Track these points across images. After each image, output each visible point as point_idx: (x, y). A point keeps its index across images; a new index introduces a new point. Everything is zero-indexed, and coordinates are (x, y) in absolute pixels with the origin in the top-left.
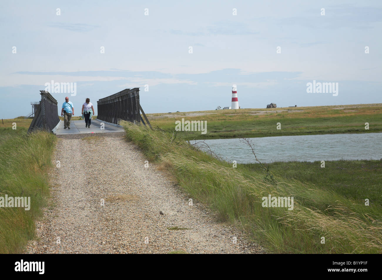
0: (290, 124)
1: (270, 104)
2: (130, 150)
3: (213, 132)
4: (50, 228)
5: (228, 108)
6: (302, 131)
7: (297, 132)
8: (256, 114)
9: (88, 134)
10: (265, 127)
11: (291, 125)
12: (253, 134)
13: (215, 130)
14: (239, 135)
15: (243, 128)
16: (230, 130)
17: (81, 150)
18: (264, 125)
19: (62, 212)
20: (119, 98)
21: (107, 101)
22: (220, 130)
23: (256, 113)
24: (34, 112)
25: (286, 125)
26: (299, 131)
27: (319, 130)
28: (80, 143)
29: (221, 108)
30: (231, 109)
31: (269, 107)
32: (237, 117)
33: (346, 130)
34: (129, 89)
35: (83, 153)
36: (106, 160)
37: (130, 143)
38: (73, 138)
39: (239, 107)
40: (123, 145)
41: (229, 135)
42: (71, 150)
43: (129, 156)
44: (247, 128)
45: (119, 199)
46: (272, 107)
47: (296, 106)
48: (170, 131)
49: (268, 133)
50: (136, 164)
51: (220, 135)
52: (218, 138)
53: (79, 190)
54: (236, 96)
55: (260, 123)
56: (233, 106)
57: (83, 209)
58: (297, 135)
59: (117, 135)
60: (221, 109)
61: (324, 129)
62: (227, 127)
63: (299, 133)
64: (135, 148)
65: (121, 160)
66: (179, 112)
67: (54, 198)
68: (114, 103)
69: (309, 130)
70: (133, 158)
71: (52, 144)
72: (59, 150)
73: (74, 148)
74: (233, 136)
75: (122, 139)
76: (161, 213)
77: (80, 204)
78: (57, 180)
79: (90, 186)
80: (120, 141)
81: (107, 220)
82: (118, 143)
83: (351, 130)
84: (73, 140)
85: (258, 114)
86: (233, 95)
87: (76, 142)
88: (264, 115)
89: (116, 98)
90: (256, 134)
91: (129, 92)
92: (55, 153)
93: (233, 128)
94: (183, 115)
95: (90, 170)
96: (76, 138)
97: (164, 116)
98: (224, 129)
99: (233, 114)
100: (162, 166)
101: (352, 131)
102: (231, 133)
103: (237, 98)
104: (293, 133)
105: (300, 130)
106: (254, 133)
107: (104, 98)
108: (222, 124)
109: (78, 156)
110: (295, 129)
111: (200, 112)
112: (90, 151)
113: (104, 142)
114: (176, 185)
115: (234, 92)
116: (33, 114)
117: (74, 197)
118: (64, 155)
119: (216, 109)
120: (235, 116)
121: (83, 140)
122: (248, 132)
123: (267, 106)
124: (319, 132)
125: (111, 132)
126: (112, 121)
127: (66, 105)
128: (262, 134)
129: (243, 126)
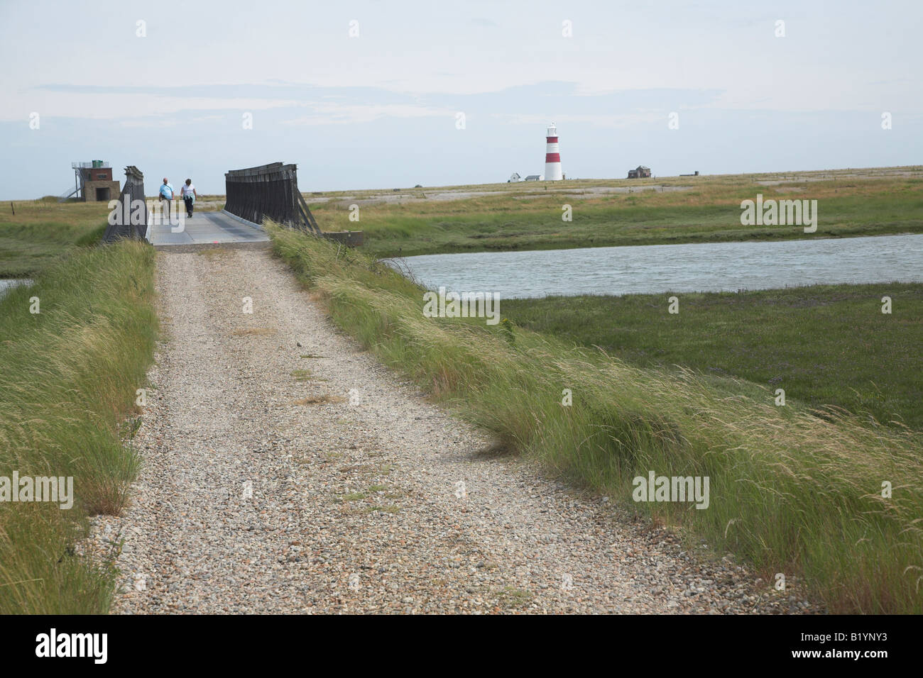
0: (643, 221)
1: (635, 169)
2: (277, 271)
3: (474, 237)
4: (168, 358)
5: (538, 178)
6: (658, 236)
7: (647, 239)
8: (583, 197)
9: (208, 245)
10: (588, 226)
11: (645, 223)
12: (555, 243)
13: (481, 234)
14: (524, 245)
15: (541, 229)
16: (511, 232)
17: (198, 272)
18: (588, 223)
19: (178, 346)
20: (265, 175)
21: (245, 177)
22: (492, 234)
23: (583, 194)
24: (79, 187)
25: (635, 221)
26: (651, 236)
27: (692, 234)
28: (195, 261)
29: (519, 177)
30: (543, 182)
31: (633, 175)
32: (540, 202)
33: (747, 233)
34: (281, 163)
35: (201, 276)
36: (237, 287)
37: (277, 261)
38: (182, 252)
39: (564, 176)
40: (266, 264)
41: (503, 245)
42: (182, 271)
43: (273, 281)
44: (549, 229)
45: (250, 332)
46: (641, 177)
47: (696, 173)
48: (381, 236)
49: (586, 240)
50: (282, 292)
51: (486, 244)
52: (481, 251)
53: (198, 325)
54: (556, 148)
55: (580, 219)
56: (549, 172)
57: (205, 343)
58: (646, 244)
59: (259, 247)
60: (520, 180)
61: (703, 231)
62: (507, 226)
63: (651, 240)
64: (285, 270)
65: (260, 287)
66: (421, 187)
67: (165, 332)
68: (257, 183)
69: (672, 233)
70: (279, 285)
71: (152, 262)
72: (162, 271)
73: (185, 268)
74: (513, 247)
75: (267, 254)
76: (299, 345)
77: (201, 339)
78: (166, 312)
79: (213, 319)
80: (263, 258)
81: (233, 351)
82: (258, 259)
83: (759, 235)
84: (182, 255)
85: (587, 196)
86: (548, 148)
87: (187, 258)
88: (598, 198)
89: (259, 175)
90: (560, 242)
91: (281, 169)
92: (157, 275)
93: (518, 229)
94: (420, 198)
95: (213, 301)
96: (187, 252)
97: (379, 198)
98: (499, 231)
99: (532, 197)
100: (318, 295)
101: (758, 237)
102: (508, 240)
103: (557, 154)
104: (638, 241)
105: (654, 233)
106: (558, 239)
107: (238, 171)
108: (496, 221)
109: (193, 279)
110: (645, 232)
111: (468, 188)
112: (212, 273)
113: (234, 260)
114: (329, 319)
115: (552, 140)
116: (76, 192)
117: (193, 331)
118: (171, 279)
119: (509, 181)
120: (535, 200)
121: (200, 255)
122: (545, 237)
123: (630, 174)
124: (692, 237)
125: (250, 241)
126: (253, 218)
127: (166, 187)
128: (574, 242)
129: (542, 224)
